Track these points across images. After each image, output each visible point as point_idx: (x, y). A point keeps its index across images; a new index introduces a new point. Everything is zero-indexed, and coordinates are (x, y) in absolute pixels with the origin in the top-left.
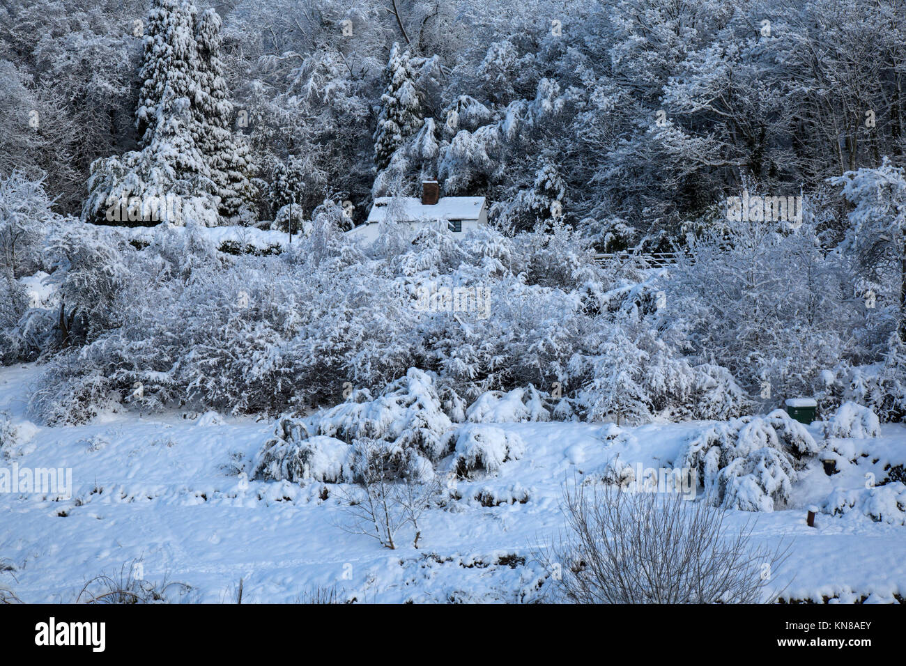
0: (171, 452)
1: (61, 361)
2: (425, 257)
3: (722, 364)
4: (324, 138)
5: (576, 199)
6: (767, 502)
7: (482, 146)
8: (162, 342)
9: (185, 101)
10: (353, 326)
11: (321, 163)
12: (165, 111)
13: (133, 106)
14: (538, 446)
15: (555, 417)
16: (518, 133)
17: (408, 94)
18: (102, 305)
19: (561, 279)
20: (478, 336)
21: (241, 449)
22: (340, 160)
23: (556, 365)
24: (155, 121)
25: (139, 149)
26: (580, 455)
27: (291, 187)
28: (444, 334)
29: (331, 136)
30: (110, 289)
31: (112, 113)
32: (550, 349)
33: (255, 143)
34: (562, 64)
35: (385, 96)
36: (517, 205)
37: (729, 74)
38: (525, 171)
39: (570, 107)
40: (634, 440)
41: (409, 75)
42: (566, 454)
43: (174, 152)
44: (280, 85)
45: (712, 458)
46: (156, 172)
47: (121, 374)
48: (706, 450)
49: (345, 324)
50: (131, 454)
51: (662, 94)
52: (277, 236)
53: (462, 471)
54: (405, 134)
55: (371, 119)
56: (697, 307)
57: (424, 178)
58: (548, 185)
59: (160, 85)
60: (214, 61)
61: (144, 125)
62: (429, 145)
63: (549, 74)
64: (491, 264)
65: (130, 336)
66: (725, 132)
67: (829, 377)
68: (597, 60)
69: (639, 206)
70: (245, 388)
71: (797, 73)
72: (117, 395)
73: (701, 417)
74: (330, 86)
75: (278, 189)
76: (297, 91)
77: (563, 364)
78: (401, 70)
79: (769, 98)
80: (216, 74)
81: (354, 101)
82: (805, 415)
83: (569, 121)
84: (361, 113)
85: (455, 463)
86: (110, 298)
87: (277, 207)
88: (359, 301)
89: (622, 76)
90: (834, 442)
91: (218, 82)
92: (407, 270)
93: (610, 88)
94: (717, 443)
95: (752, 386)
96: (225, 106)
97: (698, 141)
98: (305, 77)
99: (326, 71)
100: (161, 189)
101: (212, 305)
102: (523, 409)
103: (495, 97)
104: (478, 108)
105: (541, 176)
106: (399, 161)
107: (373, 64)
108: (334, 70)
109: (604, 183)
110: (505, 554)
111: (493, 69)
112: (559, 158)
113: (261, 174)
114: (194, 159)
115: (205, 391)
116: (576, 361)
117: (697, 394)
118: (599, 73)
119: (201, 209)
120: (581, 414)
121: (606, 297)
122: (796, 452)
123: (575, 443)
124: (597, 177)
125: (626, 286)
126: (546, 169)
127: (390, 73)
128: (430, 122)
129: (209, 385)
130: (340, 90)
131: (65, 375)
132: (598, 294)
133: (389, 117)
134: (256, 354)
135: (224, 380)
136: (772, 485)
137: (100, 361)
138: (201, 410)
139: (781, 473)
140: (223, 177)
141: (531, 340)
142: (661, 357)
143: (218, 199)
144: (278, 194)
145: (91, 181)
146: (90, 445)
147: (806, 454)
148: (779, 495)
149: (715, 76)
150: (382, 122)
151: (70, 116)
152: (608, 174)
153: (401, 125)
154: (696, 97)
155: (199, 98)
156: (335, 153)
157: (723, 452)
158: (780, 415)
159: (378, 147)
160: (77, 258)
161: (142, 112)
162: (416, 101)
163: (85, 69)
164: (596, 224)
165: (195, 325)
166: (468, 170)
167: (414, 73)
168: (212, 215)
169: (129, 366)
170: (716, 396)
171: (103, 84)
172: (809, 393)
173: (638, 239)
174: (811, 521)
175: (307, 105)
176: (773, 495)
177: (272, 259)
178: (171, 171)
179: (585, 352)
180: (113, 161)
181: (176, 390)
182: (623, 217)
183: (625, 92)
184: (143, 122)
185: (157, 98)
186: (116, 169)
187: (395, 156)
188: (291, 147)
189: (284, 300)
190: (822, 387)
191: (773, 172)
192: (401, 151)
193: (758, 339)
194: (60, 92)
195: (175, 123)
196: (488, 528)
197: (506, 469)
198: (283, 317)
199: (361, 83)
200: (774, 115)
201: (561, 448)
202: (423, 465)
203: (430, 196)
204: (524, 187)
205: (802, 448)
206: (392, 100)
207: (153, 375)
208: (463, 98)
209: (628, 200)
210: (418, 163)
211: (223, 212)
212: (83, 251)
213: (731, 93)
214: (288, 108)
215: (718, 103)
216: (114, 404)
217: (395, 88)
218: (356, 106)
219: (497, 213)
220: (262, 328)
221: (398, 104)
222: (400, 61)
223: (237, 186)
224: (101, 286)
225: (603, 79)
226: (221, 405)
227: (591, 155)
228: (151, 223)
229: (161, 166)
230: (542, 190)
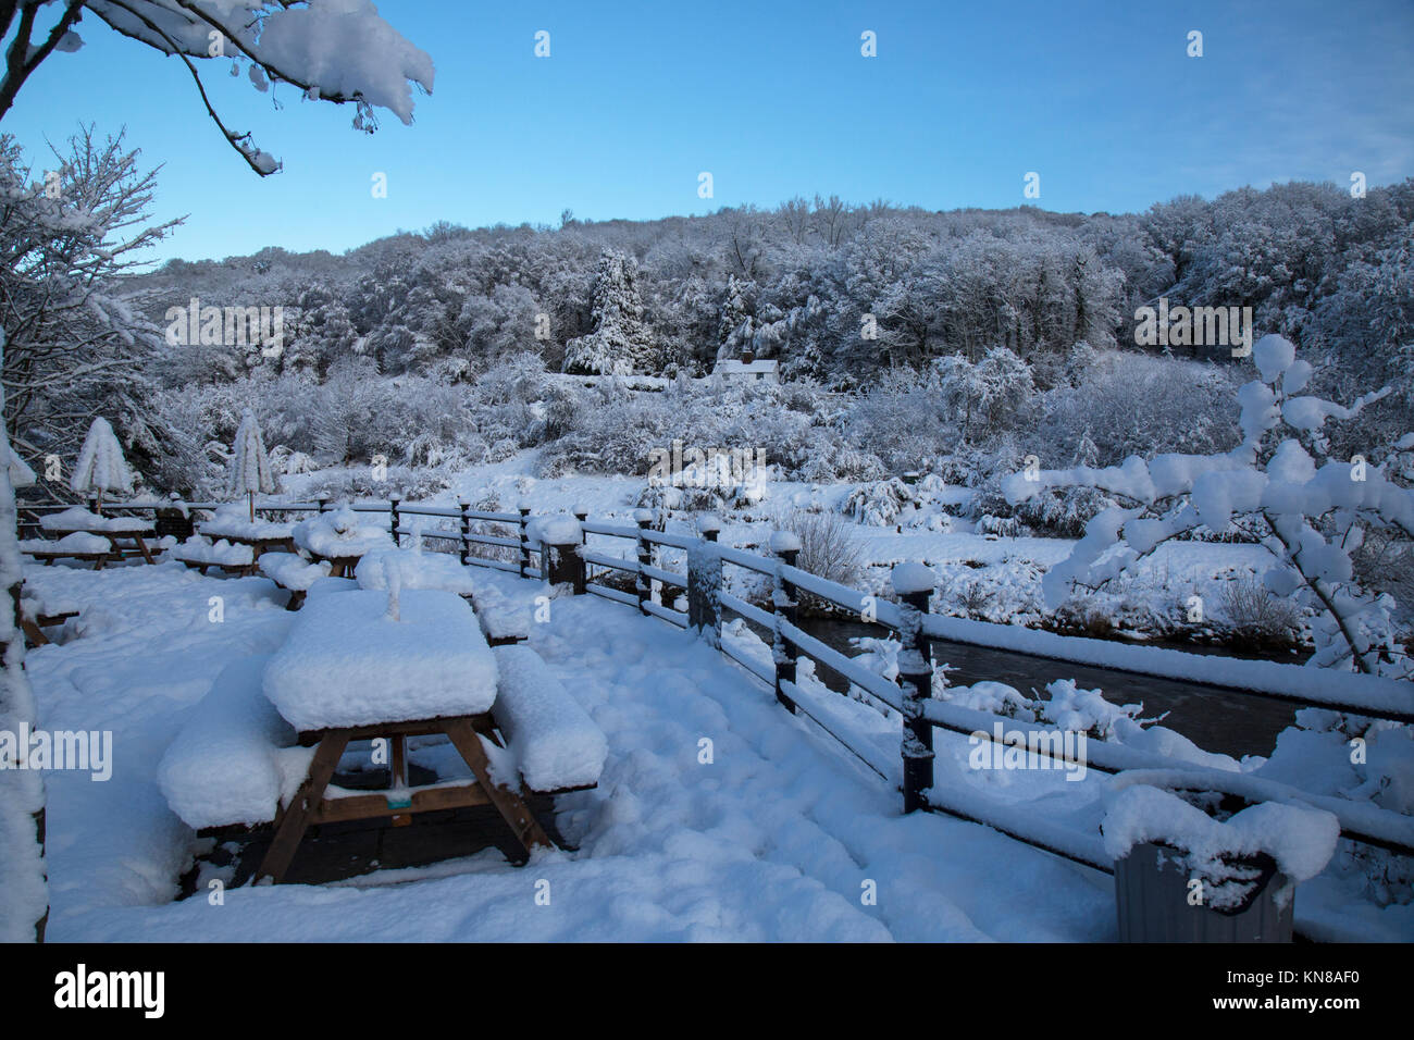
0: (599, 493)
1: (547, 447)
2: (736, 395)
3: (878, 455)
4: (692, 326)
5: (827, 362)
6: (883, 522)
7: (777, 332)
8: (595, 438)
9: (617, 307)
10: (690, 432)
11: (690, 340)
12: (606, 313)
13: (589, 309)
14: (777, 495)
15: (790, 480)
16: (797, 325)
17: (738, 302)
18: (568, 418)
19: (807, 408)
20: (752, 438)
21: (631, 493)
22: (701, 339)
23: (791, 454)
24: (601, 318)
25: (592, 333)
26: (798, 499)
27: (673, 354)
28: (736, 437)
29: (696, 325)
30: (570, 411)
31: (579, 314)
32: (789, 445)
33: (655, 330)
34: (821, 288)
35: (725, 304)
36: (795, 365)
37: (908, 297)
38: (800, 346)
39: (825, 312)
40: (825, 492)
41: (739, 292)
42: (791, 498)
43: (610, 335)
44: (669, 296)
45: (859, 501)
46: (600, 346)
47: (575, 454)
48: (857, 497)
49: (686, 431)
50: (579, 494)
51: (871, 307)
52: (664, 381)
53: (738, 506)
54: (736, 325)
55: (718, 316)
56: (866, 425)
57: (746, 349)
58: (812, 354)
59: (604, 299)
60: (633, 285)
61: (595, 320)
62: (748, 331)
63: (815, 293)
64: (769, 399)
65: (580, 435)
66: (906, 328)
67: (925, 461)
68: (840, 286)
69: (860, 366)
70: (635, 462)
71: (943, 298)
72: (573, 464)
73: (863, 480)
74: (697, 297)
75: (665, 355)
76: (679, 300)
77: (795, 453)
78: (735, 289)
79: (927, 311)
80: (634, 292)
81: (709, 306)
82: (910, 481)
83: (824, 320)
84: (712, 312)
85: (735, 501)
86: (571, 415)
87: (665, 365)
88: (694, 419)
89: (852, 296)
90: (920, 494)
91: (635, 296)
92: (726, 402)
93: (845, 302)
94: (863, 493)
95: (889, 466)
96: (639, 309)
97: (890, 333)
98: (683, 293)
99: (695, 289)
100: (602, 355)
101: (620, 420)
102: (774, 476)
103: (785, 304)
104: (775, 311)
105: (808, 349)
106: (732, 340)
107: (720, 286)
108: (699, 288)
109: (842, 354)
110: (749, 543)
111: (785, 290)
112: (819, 339)
113: (657, 346)
114: (620, 339)
115: (616, 464)
116: (801, 452)
117: (862, 469)
118: (840, 294)
119: (623, 366)
120: (802, 478)
121: (829, 418)
122: (902, 499)
123: (796, 492)
124: (838, 350)
125: (841, 412)
126: (811, 345)
127: (728, 291)
128: (750, 319)
129: (618, 461)
130: (702, 300)
131: (548, 454)
132: (825, 416)
133: (727, 315)
134: (641, 446)
135: (625, 458)
136: (886, 514)
137: (566, 447)
138: (614, 473)
139: (891, 508)
140: (636, 348)
141: (779, 440)
142: (843, 450)
143: (634, 360)
144: (665, 357)
145: (567, 351)
146: (560, 489)
147: (907, 499)
148: (889, 520)
149: (899, 298)
150: (724, 318)
151: (557, 316)
152: (844, 349)
153: (734, 320)
154: (890, 308)
155: (624, 306)
156: (698, 334)
157: (866, 498)
158: (896, 480)
159: (721, 331)
160: (555, 395)
161: (594, 313)
162: (742, 307)
163: (566, 291)
164: (836, 376)
165: (611, 430)
166: (769, 345)
167: (742, 291)
168: (629, 369)
169: (579, 450)
170: (871, 470)
171: (574, 298)
172: (916, 470)
173: (859, 385)
174: (899, 531)
175: (684, 308)
176: (887, 518)
177: (656, 395)
178: (608, 345)
179: (807, 447)
180: (578, 341)
181: (602, 463)
182: (851, 373)
183: (854, 304)
184: (594, 318)
185: (602, 306)
186: (580, 345)
187: (730, 337)
188: (675, 331)
189: (656, 417)
190: (922, 467)
191: (931, 350)
192: (733, 334)
193: (896, 442)
194: (553, 303)
195: (611, 319)
196: (746, 532)
197: (760, 505)
198: (655, 426)
199: (713, 296)
200: (931, 319)
201: (788, 495)
202: (719, 502)
203: (747, 359)
204: (799, 355)
205: (905, 496)
206: (729, 306)
207: (590, 455)
208: (768, 305)
209: (855, 363)
210: (742, 341)
211: (635, 367)
212: (558, 391)
213: (908, 308)
214: (673, 310)
215: (901, 312)
216: (572, 469)
217: (731, 299)
218: (710, 309)
219: (785, 369)
220: (645, 432)
221: (732, 308)
222: (734, 285)
223: (644, 353)
224: (567, 409)
225: (843, 297)
226: (623, 471)
227: (835, 338)
228: (597, 373)
229: (603, 343)
230: (809, 357)
